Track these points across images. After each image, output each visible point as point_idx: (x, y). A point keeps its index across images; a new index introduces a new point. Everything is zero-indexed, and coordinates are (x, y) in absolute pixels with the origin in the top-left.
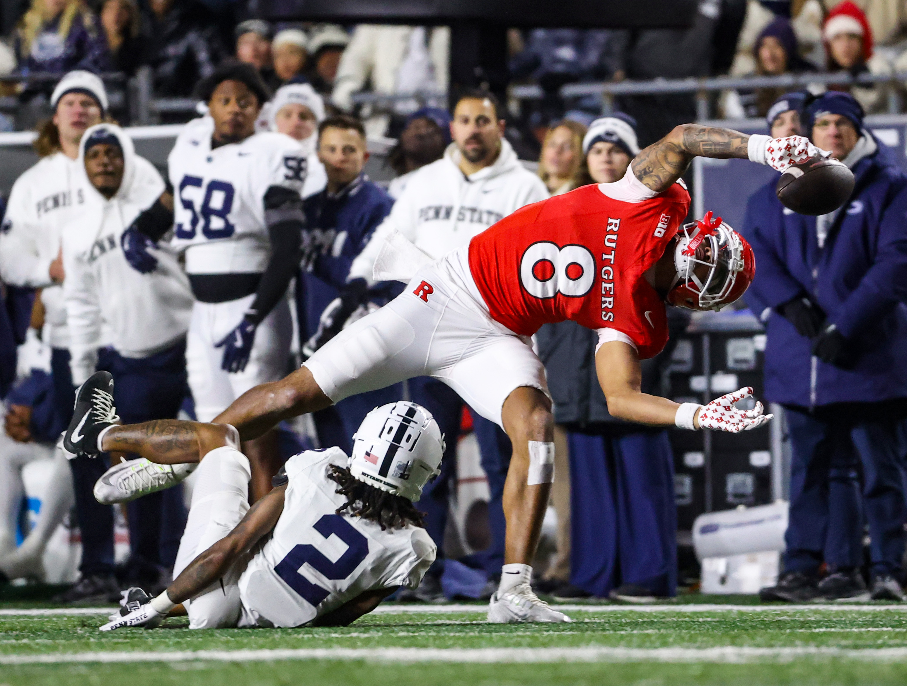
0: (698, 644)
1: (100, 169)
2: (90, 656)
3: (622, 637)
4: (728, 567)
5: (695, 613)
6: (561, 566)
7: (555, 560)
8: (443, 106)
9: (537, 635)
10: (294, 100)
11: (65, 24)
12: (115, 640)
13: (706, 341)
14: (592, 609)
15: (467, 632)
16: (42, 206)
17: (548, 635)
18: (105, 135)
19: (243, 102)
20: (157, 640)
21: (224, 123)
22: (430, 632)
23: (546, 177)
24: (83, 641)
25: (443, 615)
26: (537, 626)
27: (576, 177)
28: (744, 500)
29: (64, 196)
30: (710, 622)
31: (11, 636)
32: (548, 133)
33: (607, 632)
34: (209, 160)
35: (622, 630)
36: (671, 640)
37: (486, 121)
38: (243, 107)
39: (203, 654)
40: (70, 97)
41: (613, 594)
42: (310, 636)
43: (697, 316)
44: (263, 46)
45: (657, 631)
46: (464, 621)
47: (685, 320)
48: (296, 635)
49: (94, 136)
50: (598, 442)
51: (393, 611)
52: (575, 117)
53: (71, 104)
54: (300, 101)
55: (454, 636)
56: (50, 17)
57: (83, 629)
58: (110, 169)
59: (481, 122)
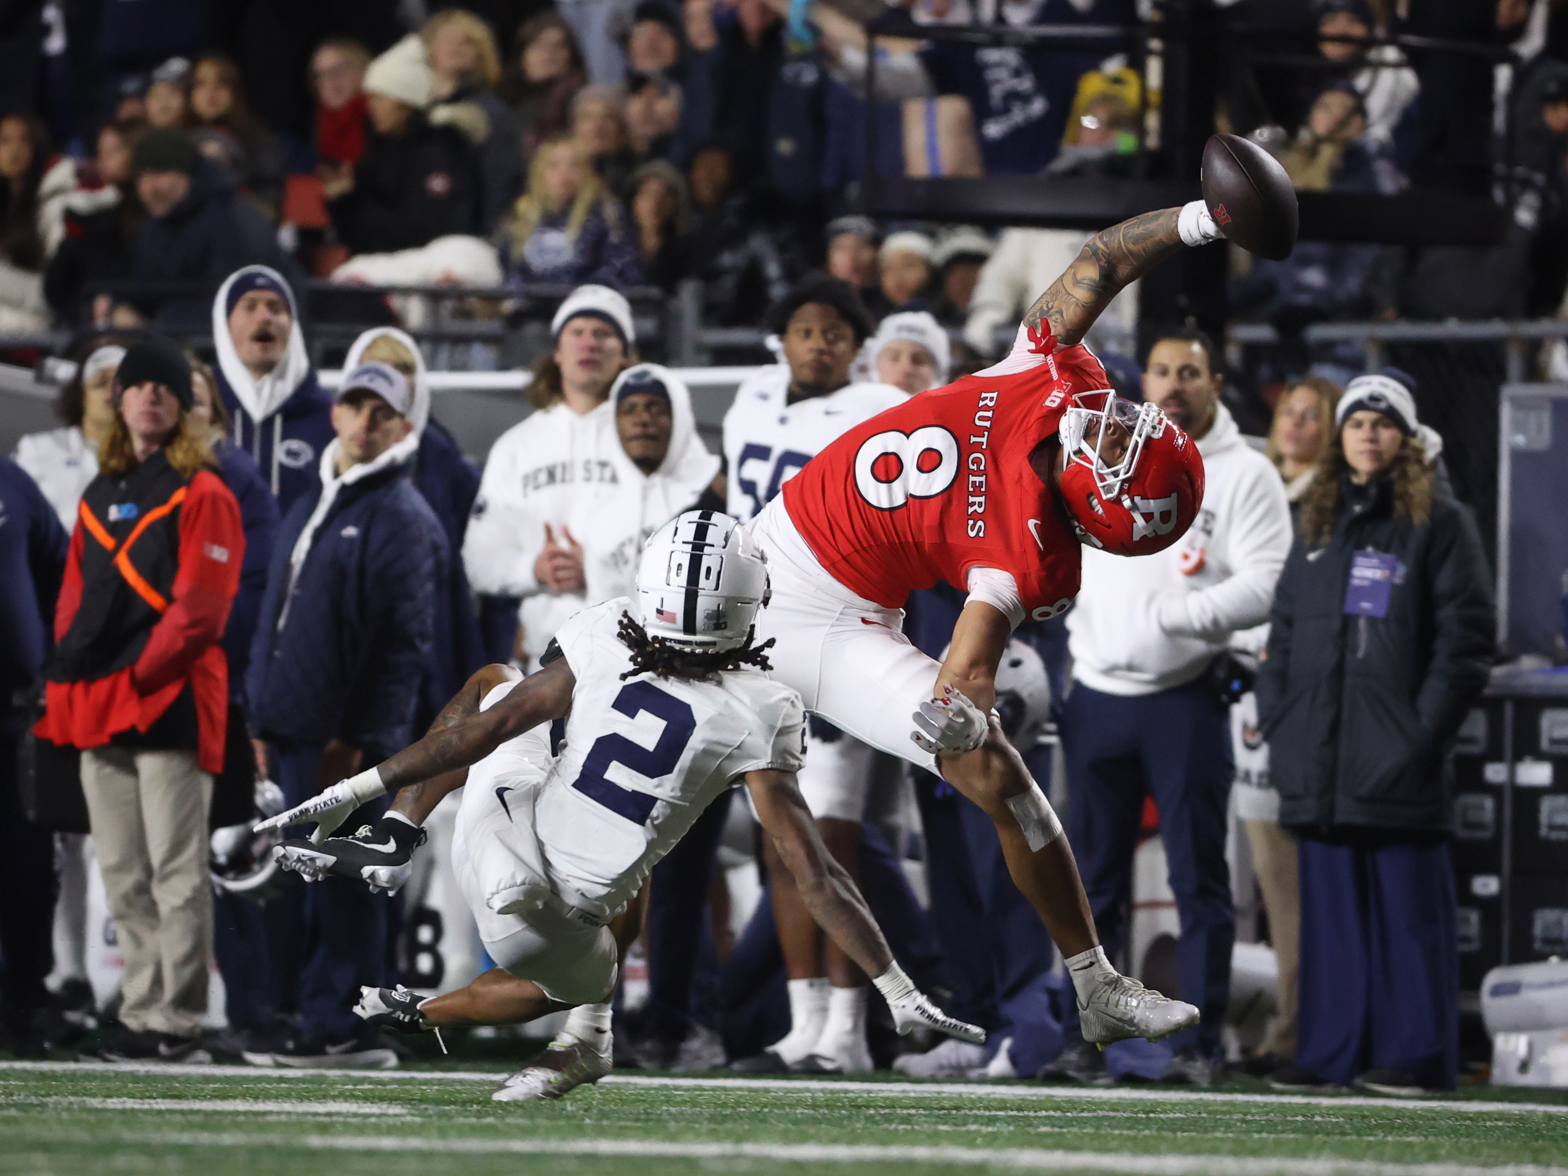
0: (1482, 1159)
1: (637, 431)
2: (584, 1146)
3: (1370, 1145)
4: (1531, 1047)
5: (1480, 1115)
6: (1283, 1036)
7: (1274, 1027)
8: (1129, 350)
9: (1243, 1137)
10: (905, 335)
11: (578, 215)
12: (622, 1123)
13: (1509, 711)
14: (1325, 1102)
15: (1139, 1130)
16: (530, 481)
17: (1260, 1139)
18: (647, 380)
19: (830, 336)
20: (683, 1124)
21: (802, 366)
22: (1084, 1128)
23: (1278, 460)
24: (575, 1122)
25: (1105, 1103)
26: (1244, 1125)
27: (1323, 462)
28: (1557, 948)
29: (564, 467)
30: (1502, 1127)
31: (470, 1111)
32: (1284, 395)
33: (1348, 1138)
34: (783, 420)
35: (1371, 1135)
36: (1443, 1152)
37: (1195, 373)
38: (830, 343)
39: (749, 1148)
40: (578, 323)
41: (1358, 1081)
42: (909, 1127)
43: (1498, 672)
44: (866, 255)
45: (1422, 1138)
46: (1136, 1113)
47: (1482, 679)
48: (886, 1125)
49: (632, 381)
50: (1343, 855)
51: (1032, 1095)
52: (1326, 372)
53: (579, 333)
54: (914, 337)
55: (1121, 1135)
56: (554, 206)
57: (575, 1104)
58: (652, 430)
59: (1186, 374)
